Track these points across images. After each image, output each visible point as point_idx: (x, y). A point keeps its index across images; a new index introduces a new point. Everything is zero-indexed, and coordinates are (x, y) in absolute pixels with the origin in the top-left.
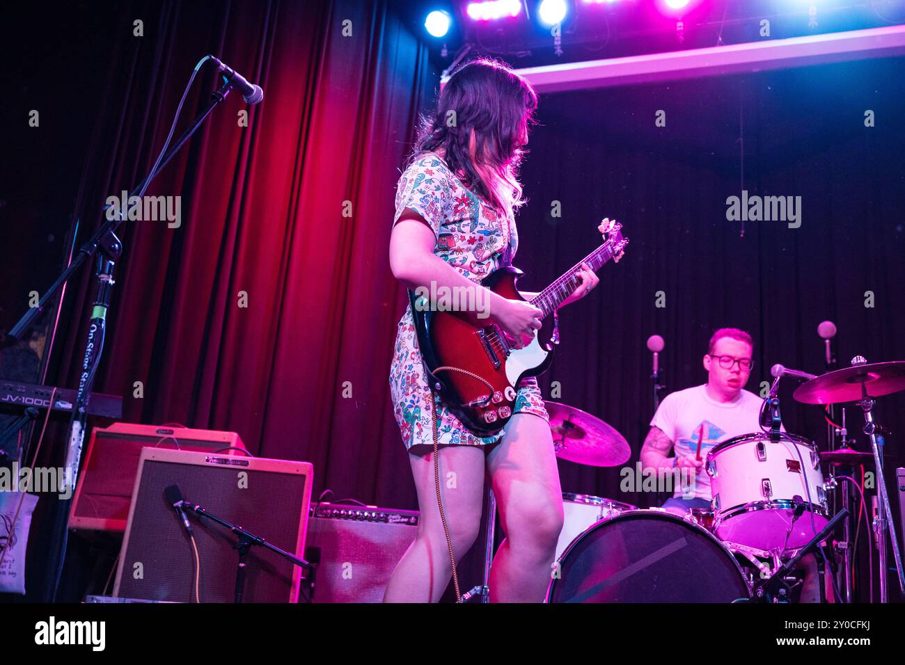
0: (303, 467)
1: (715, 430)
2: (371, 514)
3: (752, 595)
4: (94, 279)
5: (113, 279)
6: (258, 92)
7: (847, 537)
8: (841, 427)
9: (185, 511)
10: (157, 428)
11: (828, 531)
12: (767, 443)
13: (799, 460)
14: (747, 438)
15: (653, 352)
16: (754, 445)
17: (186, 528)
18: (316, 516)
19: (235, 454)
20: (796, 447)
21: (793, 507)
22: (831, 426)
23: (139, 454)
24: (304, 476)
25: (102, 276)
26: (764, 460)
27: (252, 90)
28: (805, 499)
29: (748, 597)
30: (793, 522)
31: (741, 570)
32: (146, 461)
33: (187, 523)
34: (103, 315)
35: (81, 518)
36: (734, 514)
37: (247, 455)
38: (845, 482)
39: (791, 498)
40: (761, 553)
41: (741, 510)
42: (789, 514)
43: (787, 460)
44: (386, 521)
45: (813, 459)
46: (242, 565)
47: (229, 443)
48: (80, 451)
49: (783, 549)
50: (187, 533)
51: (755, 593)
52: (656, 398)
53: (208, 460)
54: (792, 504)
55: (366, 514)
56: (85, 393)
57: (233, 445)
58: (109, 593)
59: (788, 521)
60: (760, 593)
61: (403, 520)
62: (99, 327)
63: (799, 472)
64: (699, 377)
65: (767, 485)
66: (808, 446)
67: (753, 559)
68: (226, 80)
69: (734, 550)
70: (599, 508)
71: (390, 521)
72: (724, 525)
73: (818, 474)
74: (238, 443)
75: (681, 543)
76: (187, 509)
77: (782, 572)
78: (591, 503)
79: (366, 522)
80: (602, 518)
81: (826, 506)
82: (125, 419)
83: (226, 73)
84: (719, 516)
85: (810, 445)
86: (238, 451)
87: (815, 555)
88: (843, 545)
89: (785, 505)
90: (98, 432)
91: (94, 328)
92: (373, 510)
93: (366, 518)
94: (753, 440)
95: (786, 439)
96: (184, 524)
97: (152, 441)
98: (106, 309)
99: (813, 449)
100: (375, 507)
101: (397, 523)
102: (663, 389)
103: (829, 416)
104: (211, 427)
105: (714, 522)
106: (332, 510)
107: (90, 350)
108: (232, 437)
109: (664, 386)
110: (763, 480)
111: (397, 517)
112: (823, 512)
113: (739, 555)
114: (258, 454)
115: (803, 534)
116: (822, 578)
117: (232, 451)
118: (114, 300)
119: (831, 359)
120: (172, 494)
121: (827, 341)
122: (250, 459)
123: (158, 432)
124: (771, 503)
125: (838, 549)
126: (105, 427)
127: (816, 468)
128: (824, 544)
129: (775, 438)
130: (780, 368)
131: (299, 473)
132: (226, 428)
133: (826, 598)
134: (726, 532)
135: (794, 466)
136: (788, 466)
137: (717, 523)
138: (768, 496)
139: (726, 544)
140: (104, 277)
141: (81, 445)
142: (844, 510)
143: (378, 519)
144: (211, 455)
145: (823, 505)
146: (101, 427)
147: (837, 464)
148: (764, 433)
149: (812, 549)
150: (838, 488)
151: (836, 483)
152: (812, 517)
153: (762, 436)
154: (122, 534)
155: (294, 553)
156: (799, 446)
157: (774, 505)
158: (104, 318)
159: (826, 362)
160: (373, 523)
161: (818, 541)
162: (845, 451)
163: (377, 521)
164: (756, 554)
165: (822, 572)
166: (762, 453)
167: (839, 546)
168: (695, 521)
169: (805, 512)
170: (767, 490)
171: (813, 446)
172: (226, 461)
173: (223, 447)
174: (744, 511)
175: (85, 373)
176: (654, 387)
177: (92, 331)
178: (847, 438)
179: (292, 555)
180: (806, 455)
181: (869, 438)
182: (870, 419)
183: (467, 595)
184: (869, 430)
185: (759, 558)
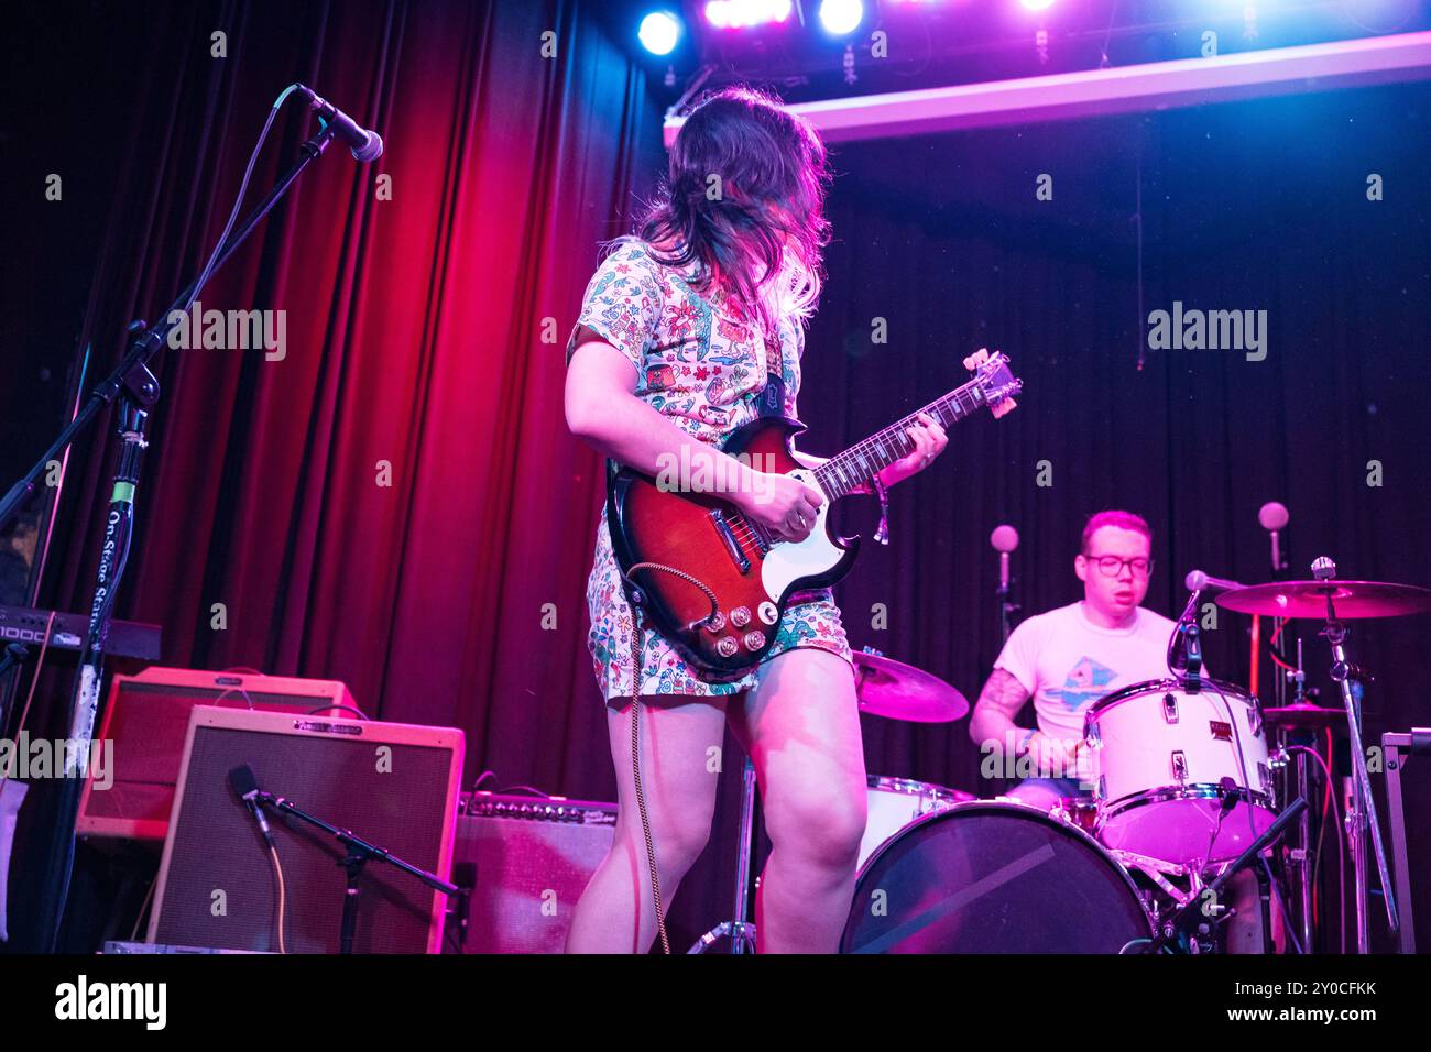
0: (448, 736)
1: (1102, 671)
2: (556, 809)
3: (1156, 933)
4: (114, 440)
5: (145, 440)
6: (375, 141)
7: (1306, 842)
8: (1295, 668)
9: (260, 807)
10: (216, 675)
11: (1275, 834)
12: (1179, 695)
13: (1230, 722)
14: (1147, 687)
15: (1000, 553)
16: (1159, 698)
17: (263, 834)
18: (469, 813)
19: (341, 716)
20: (1225, 701)
21: (1220, 795)
22: (1280, 667)
23: (186, 716)
24: (450, 750)
25: (128, 434)
26: (1175, 722)
27: (365, 140)
28: (1239, 782)
29: (1150, 937)
30: (1221, 819)
31: (1139, 895)
32: (199, 728)
33: (264, 826)
34: (129, 497)
35: (97, 819)
36: (1128, 807)
37: (359, 718)
38: (1301, 758)
39: (1217, 781)
40: (1170, 867)
41: (1140, 800)
42: (1214, 806)
43: (1211, 722)
44: (581, 820)
45: (1251, 720)
46: (352, 891)
47: (331, 699)
48: (94, 712)
49: (1204, 862)
50: (265, 842)
51: (1161, 931)
52: (1006, 624)
53: (297, 726)
54: (1219, 791)
55: (548, 810)
56: (100, 620)
57: (337, 701)
58: (141, 938)
59: (1213, 818)
60: (1169, 931)
61: (607, 819)
62: (124, 515)
63: (1230, 740)
64: (1071, 591)
65: (1180, 760)
66: (1245, 700)
67: (1158, 878)
68: (323, 122)
69: (1128, 864)
70: (917, 798)
71: (587, 820)
72: (1113, 824)
73: (1260, 744)
74: (345, 699)
75: (1045, 852)
76: (265, 804)
78: (904, 791)
79: (549, 822)
80: (921, 814)
81: (1272, 794)
82: (166, 661)
83: (324, 112)
84: (1105, 810)
85: (1247, 698)
86: (345, 711)
87: (1255, 871)
88: (1299, 854)
89: (1208, 792)
90: (122, 682)
91: (114, 518)
92: (560, 804)
93: (548, 817)
94: (1158, 691)
95: (1210, 689)
96: (260, 828)
97: (208, 696)
98: (134, 487)
99: (1251, 704)
100: (563, 799)
101: (599, 823)
102: (1016, 610)
103: (1278, 654)
104: (301, 674)
105: (1096, 819)
106: (495, 804)
107: (108, 552)
108: (335, 689)
109: (1018, 606)
110: (1174, 753)
111: (598, 815)
112: (1268, 803)
113: (1136, 873)
114: (379, 715)
115: (1236, 838)
116: (1266, 906)
117: (336, 712)
118: (146, 472)
119: (1281, 560)
120: (240, 780)
121: (1274, 534)
122: (363, 723)
123: (217, 681)
124: (1186, 789)
125: (1291, 861)
126: (134, 674)
127: (1257, 734)
128: (1269, 853)
129: (1192, 687)
130: (1200, 579)
131: (441, 745)
132: (326, 674)
133: (1273, 938)
134: (1117, 835)
135: (1222, 731)
136: (1213, 731)
137: (1101, 822)
138: (1181, 778)
139: (1115, 854)
140: (131, 437)
141: (96, 704)
142: (1300, 800)
143: (567, 818)
144: (303, 718)
145: (1268, 791)
146: (126, 674)
147: (1290, 727)
148: (1174, 678)
149: (1252, 861)
150: (1292, 765)
151: (1288, 758)
152: (1250, 810)
153: (1172, 684)
154: (161, 843)
155: (435, 874)
156: (1230, 699)
157: (1191, 792)
158: (131, 502)
159: (1272, 568)
160: (560, 824)
161: (1260, 847)
162: (1301, 706)
163: (565, 821)
164: (1162, 869)
165: (1267, 898)
166: (1172, 711)
167: (1292, 857)
168: (1068, 818)
169: (1239, 803)
170: (1179, 768)
171: (1252, 699)
172: (325, 727)
173: (322, 705)
174: (1145, 802)
175: (102, 589)
176: (1001, 608)
177: (112, 522)
178: (1305, 685)
179: (431, 875)
180: (1239, 710)
181: (1339, 686)
182: (1341, 657)
183: (709, 938)
184: (1340, 673)
185: (1167, 876)
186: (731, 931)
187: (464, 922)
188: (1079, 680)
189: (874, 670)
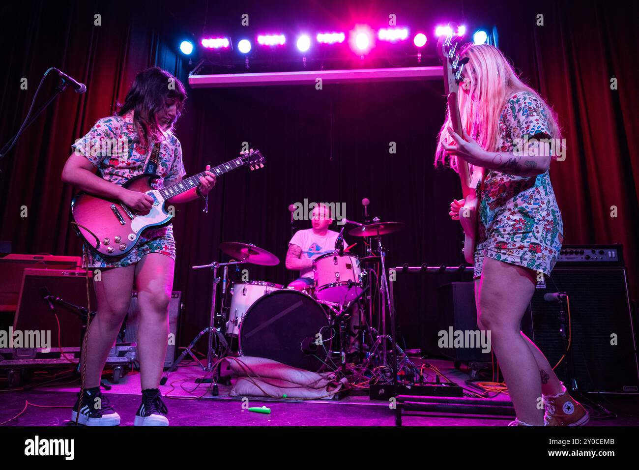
1: (319, 247)
7: (371, 294)
8: (369, 249)
9: (50, 301)
10: (35, 256)
11: (363, 293)
12: (338, 257)
13: (351, 264)
14: (330, 254)
16: (332, 258)
20: (350, 258)
23: (22, 272)
26: (337, 264)
28: (353, 281)
29: (328, 325)
30: (348, 291)
31: (326, 313)
32: (27, 276)
36: (324, 289)
38: (370, 272)
39: (347, 280)
40: (335, 304)
41: (326, 286)
42: (346, 287)
43: (346, 264)
45: (357, 262)
46: (84, 326)
47: (76, 263)
49: (344, 303)
50: (52, 312)
51: (331, 323)
53: (63, 274)
54: (348, 283)
57: (78, 264)
59: (346, 291)
60: (333, 323)
63: (351, 269)
65: (338, 275)
67: (331, 307)
69: (322, 303)
73: (359, 269)
75: (300, 303)
76: (52, 300)
77: (343, 313)
78: (261, 285)
80: (266, 291)
81: (362, 283)
84: (318, 289)
85: (356, 257)
88: (369, 297)
89: (345, 284)
94: (332, 256)
95: (346, 255)
96: (51, 308)
97: (31, 264)
99: (357, 259)
102: (295, 229)
103: (366, 241)
104: (66, 254)
108: (78, 259)
110: (337, 273)
112: (361, 286)
113: (326, 306)
115: (352, 295)
117: (78, 268)
119: (368, 214)
120: (43, 292)
121: (366, 207)
123: (35, 258)
125: (367, 299)
126: (3, 257)
127: (358, 267)
128: (361, 298)
129: (341, 254)
133: (362, 320)
134: (320, 296)
135: (349, 266)
136: (346, 267)
138: (338, 280)
139: (319, 301)
144: (65, 271)
147: (367, 263)
149: (356, 301)
150: (368, 273)
151: (366, 272)
152: (356, 288)
154: (14, 313)
157: (340, 284)
162: (370, 257)
164: (333, 305)
166: (336, 261)
168: (307, 293)
169: (353, 287)
170: (338, 278)
172: (74, 274)
173: (72, 266)
174: (328, 287)
176: (291, 227)
178: (372, 253)
180: (354, 261)
181: (380, 253)
182: (380, 245)
183: (202, 333)
184: (380, 249)
185: (334, 307)
186: (209, 330)
187: (124, 331)
188: (312, 249)
189: (252, 251)
